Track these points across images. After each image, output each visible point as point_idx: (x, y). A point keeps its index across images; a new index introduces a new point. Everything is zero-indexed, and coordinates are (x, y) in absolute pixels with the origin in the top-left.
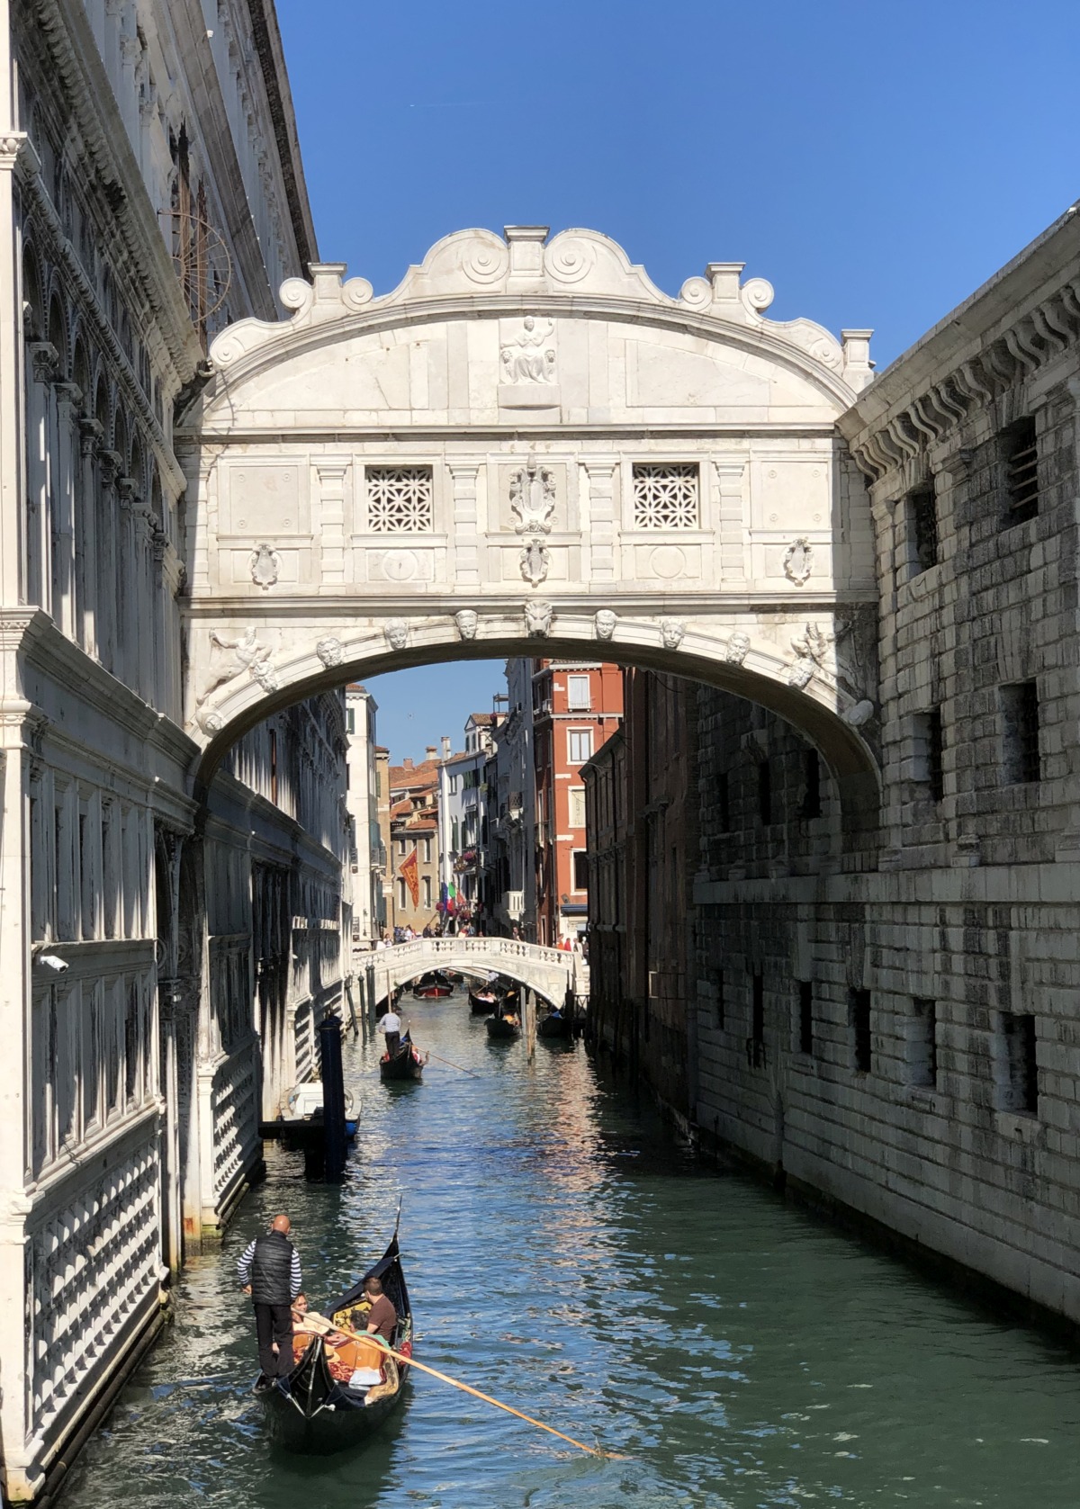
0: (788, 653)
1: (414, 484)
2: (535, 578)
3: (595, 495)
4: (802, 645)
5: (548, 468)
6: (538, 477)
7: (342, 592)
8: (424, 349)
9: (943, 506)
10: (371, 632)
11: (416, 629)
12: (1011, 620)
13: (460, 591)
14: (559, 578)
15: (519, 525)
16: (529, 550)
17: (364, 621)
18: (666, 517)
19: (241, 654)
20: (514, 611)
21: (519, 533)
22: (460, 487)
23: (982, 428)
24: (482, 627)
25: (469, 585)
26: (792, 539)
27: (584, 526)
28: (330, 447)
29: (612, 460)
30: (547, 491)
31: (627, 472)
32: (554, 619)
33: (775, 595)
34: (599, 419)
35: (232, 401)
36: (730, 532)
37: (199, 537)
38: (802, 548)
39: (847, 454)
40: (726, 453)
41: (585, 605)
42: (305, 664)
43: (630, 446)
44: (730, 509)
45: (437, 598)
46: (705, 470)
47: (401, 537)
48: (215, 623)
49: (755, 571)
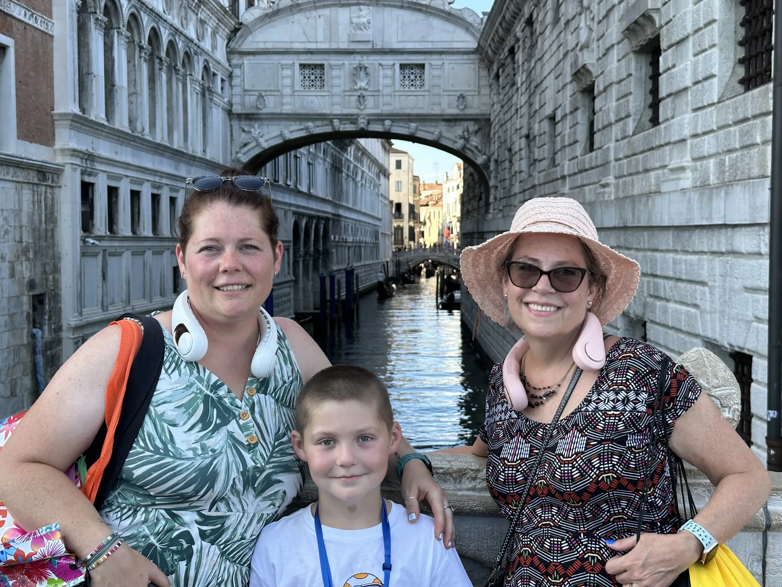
0: (456, 137)
1: (318, 71)
2: (362, 108)
3: (386, 76)
4: (461, 134)
5: (366, 65)
6: (363, 69)
7: (290, 112)
8: (322, 19)
10: (301, 127)
11: (318, 126)
13: (334, 112)
15: (356, 87)
16: (359, 97)
17: (298, 123)
18: (412, 85)
19: (253, 135)
20: (352, 119)
21: (356, 90)
22: (335, 73)
23: (507, 51)
24: (342, 126)
25: (337, 110)
26: (458, 94)
27: (381, 88)
28: (286, 56)
29: (391, 63)
30: (367, 74)
31: (397, 67)
32: (368, 123)
33: (451, 115)
34: (387, 46)
35: (250, 38)
36: (436, 91)
37: (237, 90)
38: (462, 97)
39: (481, 60)
40: (435, 60)
41: (380, 118)
42: (276, 139)
43: (399, 57)
44: (436, 82)
45: (325, 115)
46: (427, 66)
47: (313, 91)
48: (243, 123)
49: (445, 105)
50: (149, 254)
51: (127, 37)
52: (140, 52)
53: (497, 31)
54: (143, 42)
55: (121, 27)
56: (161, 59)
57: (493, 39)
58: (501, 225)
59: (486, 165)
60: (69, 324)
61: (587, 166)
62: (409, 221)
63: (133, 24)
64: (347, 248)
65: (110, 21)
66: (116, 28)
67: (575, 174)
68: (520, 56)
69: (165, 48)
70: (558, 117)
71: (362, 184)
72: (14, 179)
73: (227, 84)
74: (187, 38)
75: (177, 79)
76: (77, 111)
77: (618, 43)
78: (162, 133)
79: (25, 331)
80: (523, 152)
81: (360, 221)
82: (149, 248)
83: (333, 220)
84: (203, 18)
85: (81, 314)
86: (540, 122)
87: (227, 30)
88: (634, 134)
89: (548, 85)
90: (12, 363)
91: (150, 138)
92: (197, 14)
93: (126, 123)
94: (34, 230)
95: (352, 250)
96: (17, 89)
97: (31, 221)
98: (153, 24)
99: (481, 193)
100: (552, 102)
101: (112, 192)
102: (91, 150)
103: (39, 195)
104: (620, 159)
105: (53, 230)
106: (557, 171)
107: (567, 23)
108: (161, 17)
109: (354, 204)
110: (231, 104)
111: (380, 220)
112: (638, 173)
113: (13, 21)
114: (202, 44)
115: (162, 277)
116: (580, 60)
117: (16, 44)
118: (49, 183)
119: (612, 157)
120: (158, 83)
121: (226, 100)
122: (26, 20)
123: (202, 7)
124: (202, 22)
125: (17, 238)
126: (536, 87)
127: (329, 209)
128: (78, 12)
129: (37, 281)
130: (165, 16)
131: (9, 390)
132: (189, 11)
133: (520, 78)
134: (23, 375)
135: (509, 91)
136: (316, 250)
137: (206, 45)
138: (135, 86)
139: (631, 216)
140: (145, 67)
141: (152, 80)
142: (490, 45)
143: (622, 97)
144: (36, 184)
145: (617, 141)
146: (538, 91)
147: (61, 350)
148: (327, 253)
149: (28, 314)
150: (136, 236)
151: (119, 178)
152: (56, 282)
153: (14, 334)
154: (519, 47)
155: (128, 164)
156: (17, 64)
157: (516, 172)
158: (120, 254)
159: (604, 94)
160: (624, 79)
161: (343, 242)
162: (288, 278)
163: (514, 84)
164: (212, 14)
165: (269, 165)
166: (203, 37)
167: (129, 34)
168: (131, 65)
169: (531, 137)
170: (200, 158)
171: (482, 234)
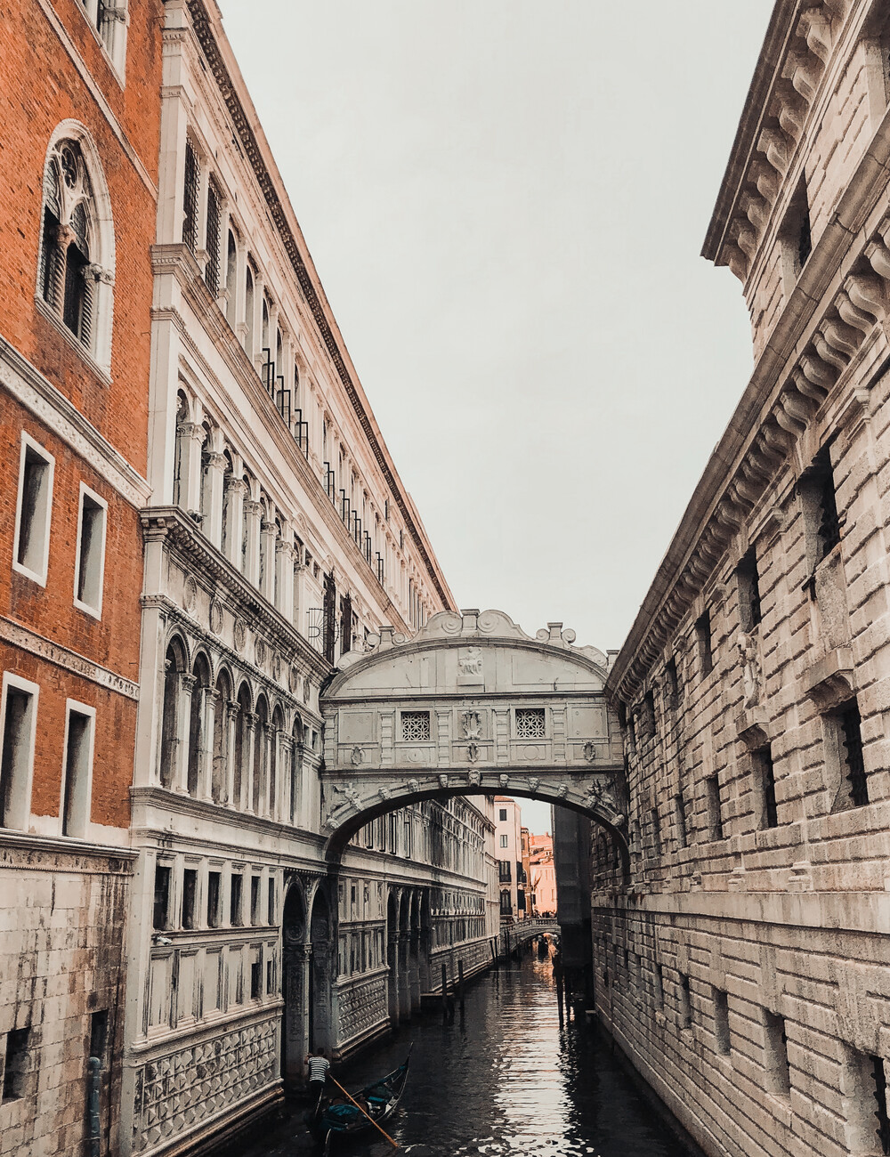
1: (423, 720)
2: (473, 760)
3: (500, 724)
4: (591, 789)
5: (478, 712)
6: (474, 716)
7: (390, 767)
8: (427, 662)
10: (402, 785)
11: (422, 783)
12: (652, 781)
13: (441, 766)
14: (484, 760)
15: (466, 737)
16: (470, 747)
17: (400, 780)
18: (531, 733)
19: (347, 795)
20: (463, 774)
21: (466, 740)
22: (442, 721)
24: (451, 782)
25: (444, 764)
26: (585, 742)
27: (495, 737)
28: (387, 704)
29: (506, 708)
30: (478, 722)
31: (513, 713)
32: (481, 779)
33: (579, 767)
34: (502, 689)
35: (346, 685)
36: (559, 739)
37: (330, 744)
38: (589, 746)
39: (609, 704)
40: (556, 705)
41: (495, 772)
42: (374, 799)
43: (514, 702)
44: (559, 728)
45: (431, 769)
46: (547, 712)
47: (416, 742)
48: (335, 781)
49: (570, 756)
50: (226, 949)
51: (216, 696)
52: (228, 710)
53: (629, 674)
54: (232, 698)
55: (211, 685)
56: (250, 717)
57: (624, 681)
58: (651, 904)
59: (624, 825)
60: (131, 1049)
61: (770, 845)
62: (518, 884)
63: (223, 681)
64: (448, 924)
65: (199, 680)
66: (205, 686)
67: (753, 852)
68: (661, 703)
69: (255, 704)
70: (722, 779)
71: (464, 843)
72: (84, 870)
73: (319, 736)
74: (279, 690)
75: (266, 736)
76: (158, 784)
77: (799, 703)
78: (247, 800)
79: (82, 1061)
80: (674, 816)
81: (463, 888)
82: (226, 942)
83: (433, 889)
84: (296, 667)
85: (146, 1034)
86: (696, 783)
87: (320, 677)
88: (833, 811)
89: (703, 740)
90: (63, 1105)
91: (232, 808)
92: (290, 664)
93: (209, 793)
94: (100, 930)
95: (454, 925)
96: (95, 764)
97: (99, 921)
98: (244, 678)
99: (617, 859)
100: (711, 760)
101: (190, 876)
102: (169, 829)
103: (109, 886)
104: (817, 840)
105: (121, 929)
106: (726, 844)
107: (725, 673)
108: (252, 671)
109: (456, 868)
110: (323, 762)
111: (486, 885)
112: (845, 861)
113: (97, 689)
114: (294, 696)
115: (241, 977)
116: (749, 717)
117: (97, 714)
118: (121, 872)
119: (805, 837)
120: (245, 743)
121: (317, 755)
122: (111, 686)
123: (296, 655)
124: (295, 671)
125: (82, 944)
126: (687, 741)
127: (428, 876)
128: (166, 673)
129: (99, 994)
130: (257, 669)
131: (56, 1143)
132: (282, 660)
133: (664, 728)
134: (75, 1120)
135: (648, 741)
136: (414, 927)
137: (298, 696)
138: (220, 749)
139: (844, 915)
140: (233, 725)
141: (239, 741)
142: (620, 688)
143: (812, 766)
144: (107, 875)
145: (810, 817)
146: (690, 747)
147: (121, 1083)
148: (426, 932)
149: (87, 1037)
150: (214, 930)
151: (196, 859)
152: (120, 994)
153: (68, 1066)
154: (659, 694)
155: (208, 842)
156: (97, 736)
157: (666, 840)
158: (194, 953)
159: (784, 759)
160: (812, 745)
161: (444, 917)
162: (383, 968)
163: (653, 733)
164: (307, 662)
165: (362, 830)
166: (295, 687)
167: (218, 692)
168: (218, 723)
169: (685, 800)
170: (287, 827)
171: (622, 913)
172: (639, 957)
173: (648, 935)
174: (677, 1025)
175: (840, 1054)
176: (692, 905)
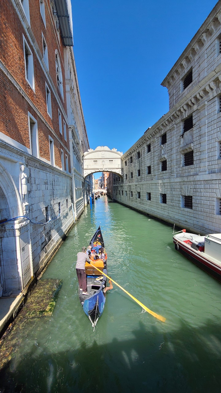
1: (96, 162)
2: (103, 167)
4: (119, 171)
5: (104, 161)
7: (92, 168)
8: (97, 153)
9: (127, 162)
11: (97, 170)
12: (131, 168)
13: (99, 168)
14: (105, 167)
17: (94, 170)
18: (111, 163)
19: (87, 172)
21: (102, 164)
22: (99, 162)
23: (129, 157)
24: (101, 170)
27: (106, 164)
28: (91, 160)
29: (108, 160)
36: (115, 164)
39: (122, 160)
42: (90, 173)
46: (113, 161)
47: (96, 165)
48: (85, 170)
58: (130, 184)
60: (75, 203)
61: (164, 173)
67: (159, 174)
70: (152, 166)
77: (176, 153)
86: (144, 168)
87: (82, 156)
88: (183, 167)
89: (147, 161)
96: (68, 164)
100: (149, 164)
102: (75, 174)
104: (178, 171)
107: (154, 151)
110: (83, 167)
112: (186, 173)
119: (175, 171)
122: (68, 153)
126: (142, 162)
128: (73, 152)
139: (186, 179)
142: (125, 157)
143: (178, 161)
144: (71, 180)
145: (176, 168)
150: (78, 188)
153: (70, 204)
155: (77, 176)
156: (68, 160)
158: (77, 191)
159: (170, 161)
160: (178, 158)
169: (141, 170)
171: (122, 186)
172: (126, 191)
173: (129, 188)
174: (136, 198)
175: (181, 196)
176: (142, 183)
